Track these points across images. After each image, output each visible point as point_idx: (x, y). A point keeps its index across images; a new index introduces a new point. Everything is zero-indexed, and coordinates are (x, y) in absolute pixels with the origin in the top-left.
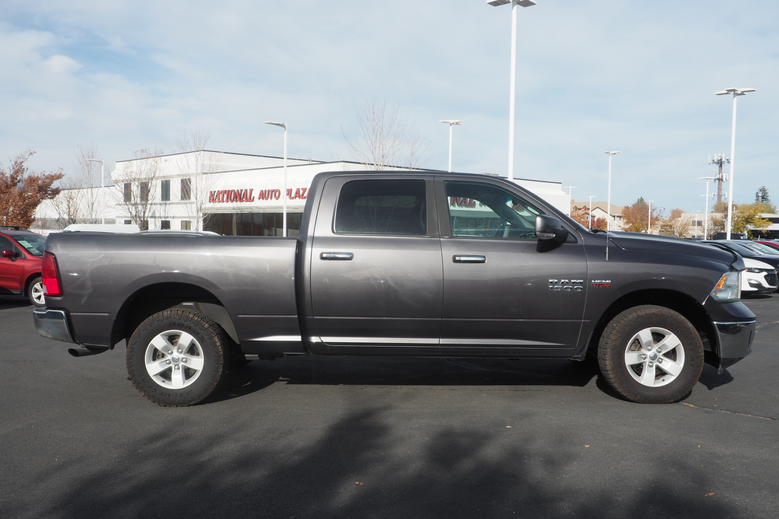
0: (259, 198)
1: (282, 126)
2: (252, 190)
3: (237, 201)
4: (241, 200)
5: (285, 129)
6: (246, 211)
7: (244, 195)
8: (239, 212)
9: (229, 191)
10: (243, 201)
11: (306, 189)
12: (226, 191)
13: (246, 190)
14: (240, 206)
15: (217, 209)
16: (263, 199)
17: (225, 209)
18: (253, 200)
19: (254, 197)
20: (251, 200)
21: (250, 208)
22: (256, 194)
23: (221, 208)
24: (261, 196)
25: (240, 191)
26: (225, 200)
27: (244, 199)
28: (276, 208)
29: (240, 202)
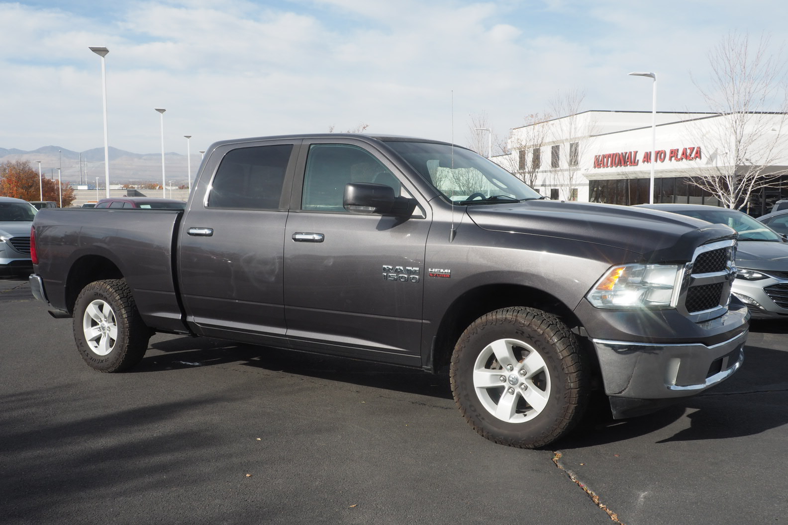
0: (644, 162)
1: (651, 76)
2: (637, 152)
3: (621, 166)
4: (625, 164)
5: (655, 80)
6: (631, 177)
7: (628, 159)
8: (624, 178)
9: (614, 154)
10: (627, 165)
11: (694, 148)
12: (610, 155)
13: (631, 153)
14: (624, 171)
15: (602, 176)
16: (648, 162)
17: (610, 174)
18: (637, 164)
19: (638, 160)
20: (635, 163)
21: (635, 173)
22: (640, 157)
23: (606, 174)
24: (646, 159)
25: (624, 154)
26: (609, 165)
27: (628, 163)
28: (662, 172)
29: (625, 166)
